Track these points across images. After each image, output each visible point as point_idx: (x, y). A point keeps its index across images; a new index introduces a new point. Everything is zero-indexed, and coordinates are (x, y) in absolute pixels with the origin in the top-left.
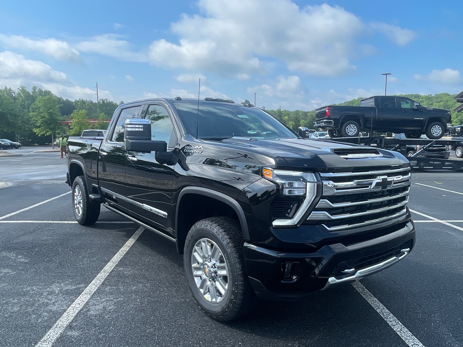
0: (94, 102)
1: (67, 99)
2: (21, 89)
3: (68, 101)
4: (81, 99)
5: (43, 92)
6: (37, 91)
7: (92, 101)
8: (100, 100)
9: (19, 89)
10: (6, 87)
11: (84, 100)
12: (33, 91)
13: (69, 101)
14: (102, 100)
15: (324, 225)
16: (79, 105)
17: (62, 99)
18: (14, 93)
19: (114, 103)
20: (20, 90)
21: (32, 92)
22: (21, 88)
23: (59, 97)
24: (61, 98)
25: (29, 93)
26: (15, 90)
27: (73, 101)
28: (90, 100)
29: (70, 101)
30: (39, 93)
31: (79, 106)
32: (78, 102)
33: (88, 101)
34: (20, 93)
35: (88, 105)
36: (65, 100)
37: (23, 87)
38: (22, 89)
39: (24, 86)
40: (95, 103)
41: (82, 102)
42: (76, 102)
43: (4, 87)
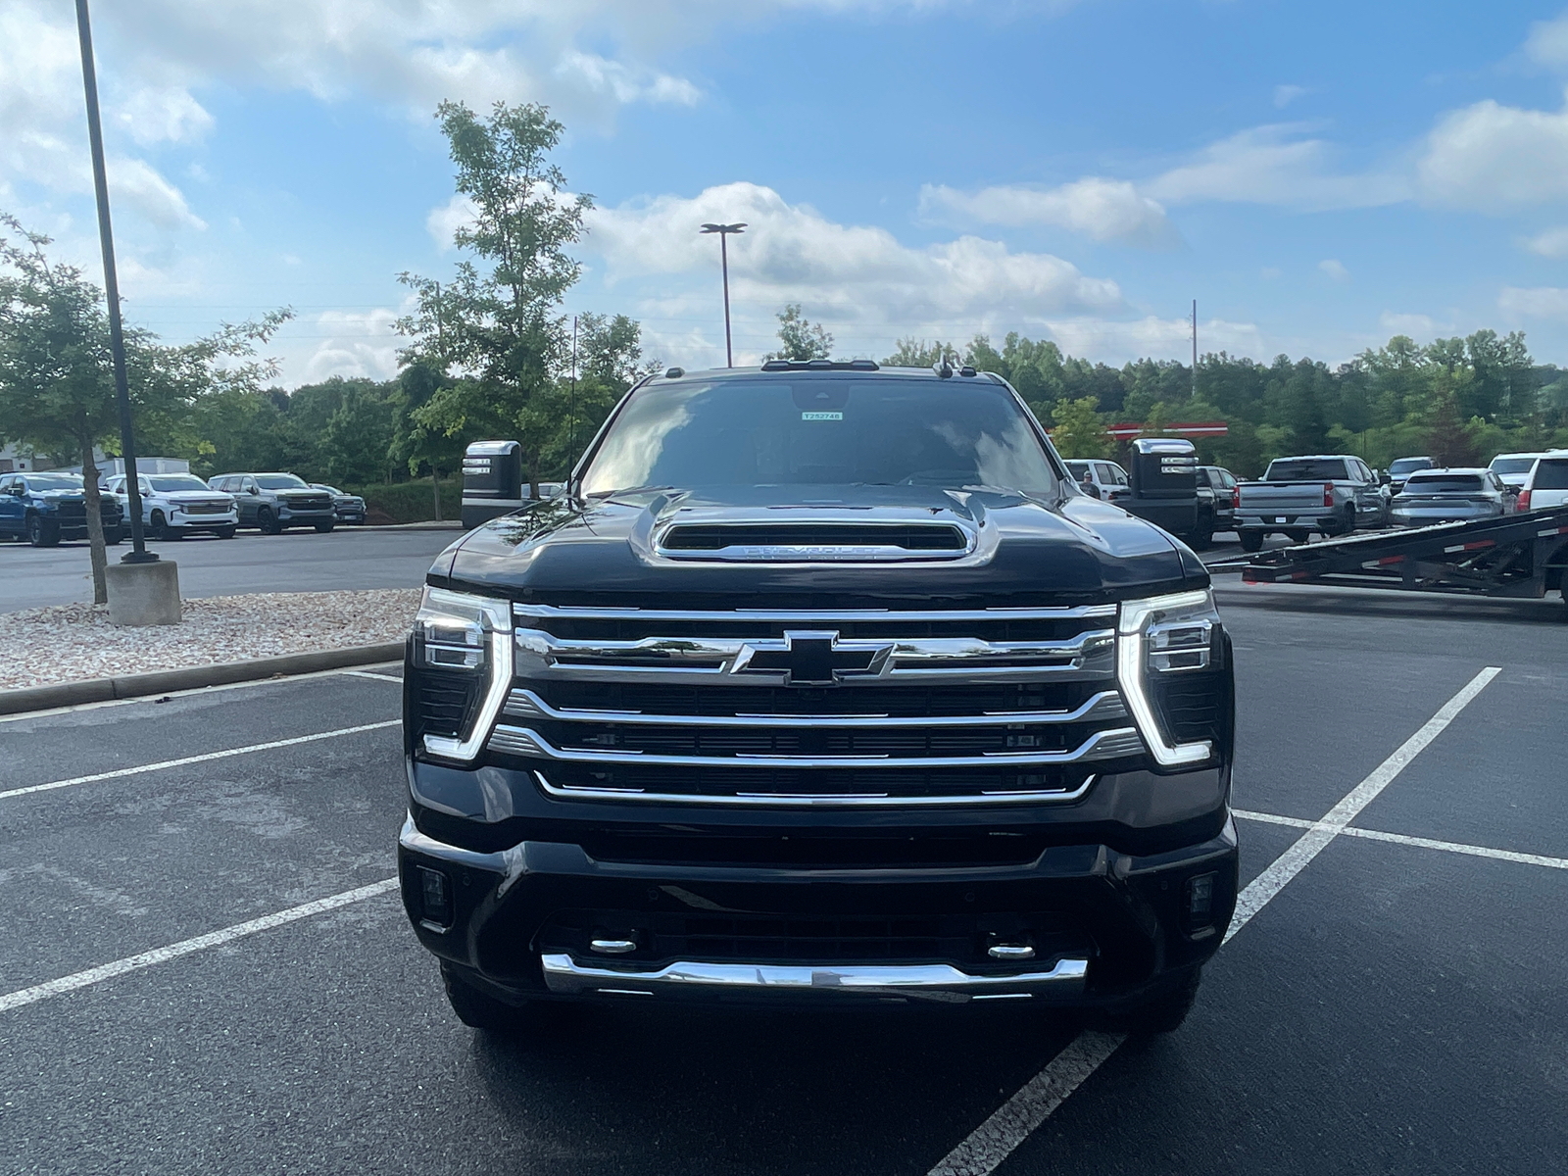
0: (1186, 365)
1: (1101, 364)
2: (975, 344)
3: (1104, 370)
4: (1145, 360)
5: (1033, 349)
6: (1017, 347)
7: (1180, 365)
8: (1202, 359)
9: (970, 345)
10: (938, 343)
11: (1155, 360)
12: (1006, 347)
13: (1106, 369)
14: (1210, 355)
15: (538, 774)
16: (1136, 379)
17: (1088, 365)
18: (958, 357)
19: (1254, 364)
20: (973, 349)
21: (1005, 352)
22: (976, 341)
23: (1079, 360)
24: (1084, 360)
25: (995, 354)
26: (961, 350)
27: (1120, 370)
28: (1173, 361)
29: (1110, 369)
30: (1022, 352)
31: (1137, 382)
32: (1135, 369)
33: (1168, 364)
34: (972, 357)
35: (1164, 379)
36: (1094, 367)
37: (982, 339)
38: (979, 345)
39: (984, 336)
40: (1189, 370)
41: (1148, 370)
42: (1130, 371)
43: (934, 345)
